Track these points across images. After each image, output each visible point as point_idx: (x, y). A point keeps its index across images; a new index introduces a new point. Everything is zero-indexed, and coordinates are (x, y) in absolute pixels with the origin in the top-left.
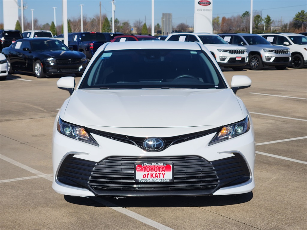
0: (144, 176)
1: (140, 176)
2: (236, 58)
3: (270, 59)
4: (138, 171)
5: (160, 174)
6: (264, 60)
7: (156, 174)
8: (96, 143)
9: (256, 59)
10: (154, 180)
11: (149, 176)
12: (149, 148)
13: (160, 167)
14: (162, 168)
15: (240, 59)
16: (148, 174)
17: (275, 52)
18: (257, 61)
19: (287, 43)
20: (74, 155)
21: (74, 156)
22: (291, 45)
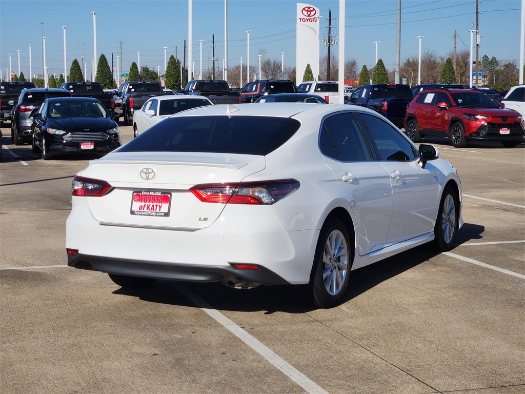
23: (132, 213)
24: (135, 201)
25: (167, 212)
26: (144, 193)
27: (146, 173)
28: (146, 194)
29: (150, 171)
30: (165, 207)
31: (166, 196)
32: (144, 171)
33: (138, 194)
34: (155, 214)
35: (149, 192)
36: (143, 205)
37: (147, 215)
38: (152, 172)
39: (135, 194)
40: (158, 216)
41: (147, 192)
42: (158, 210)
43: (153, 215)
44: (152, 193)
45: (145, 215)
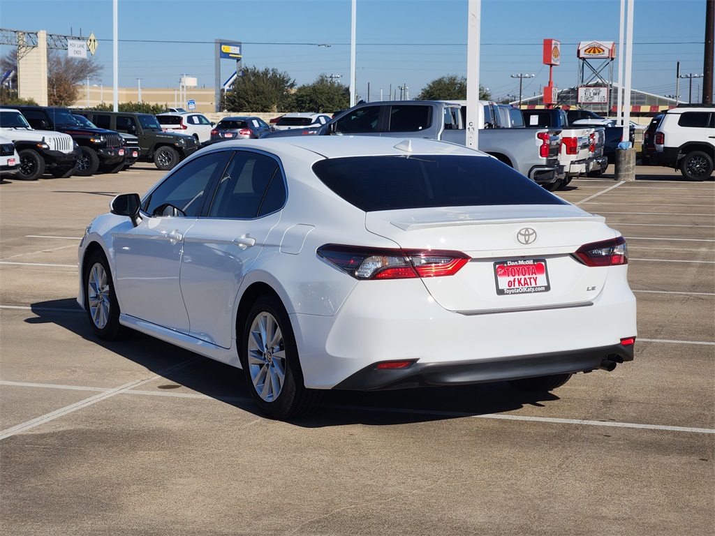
23: (500, 292)
24: (500, 275)
25: (546, 285)
26: (510, 263)
27: (525, 235)
28: (513, 264)
29: (531, 232)
30: (541, 279)
31: (539, 264)
32: (523, 232)
33: (502, 265)
34: (533, 289)
35: (517, 261)
36: (512, 280)
37: (522, 293)
38: (533, 234)
39: (497, 266)
40: (538, 291)
41: (514, 261)
42: (533, 285)
43: (530, 292)
44: (521, 263)
45: (519, 293)
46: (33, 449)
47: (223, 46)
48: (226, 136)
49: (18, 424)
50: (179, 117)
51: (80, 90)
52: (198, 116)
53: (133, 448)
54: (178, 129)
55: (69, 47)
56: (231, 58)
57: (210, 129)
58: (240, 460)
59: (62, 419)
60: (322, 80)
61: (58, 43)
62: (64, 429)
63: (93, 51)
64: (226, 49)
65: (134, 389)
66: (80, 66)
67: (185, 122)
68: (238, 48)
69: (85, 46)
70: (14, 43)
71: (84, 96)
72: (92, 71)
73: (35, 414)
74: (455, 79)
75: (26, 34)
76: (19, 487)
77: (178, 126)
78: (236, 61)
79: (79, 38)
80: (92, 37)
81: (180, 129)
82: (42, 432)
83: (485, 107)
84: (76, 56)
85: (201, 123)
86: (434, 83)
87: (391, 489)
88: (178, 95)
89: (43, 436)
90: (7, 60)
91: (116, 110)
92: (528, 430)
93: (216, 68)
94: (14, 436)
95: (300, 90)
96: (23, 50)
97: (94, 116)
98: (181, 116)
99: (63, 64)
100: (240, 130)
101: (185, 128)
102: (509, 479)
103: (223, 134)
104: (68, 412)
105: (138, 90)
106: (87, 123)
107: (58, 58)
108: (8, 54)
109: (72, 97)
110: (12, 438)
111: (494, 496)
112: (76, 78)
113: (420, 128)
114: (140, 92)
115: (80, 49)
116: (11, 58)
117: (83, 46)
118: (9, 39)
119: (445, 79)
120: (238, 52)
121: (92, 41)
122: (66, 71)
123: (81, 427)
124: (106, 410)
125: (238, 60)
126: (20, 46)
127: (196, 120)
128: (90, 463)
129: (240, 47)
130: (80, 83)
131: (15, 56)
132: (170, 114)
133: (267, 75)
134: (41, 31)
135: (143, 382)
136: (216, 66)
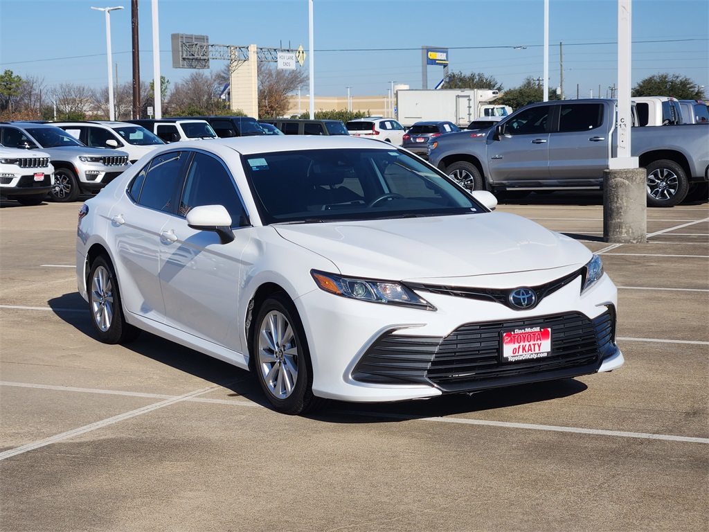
0: (515, 351)
1: (509, 351)
2: (33, 176)
3: (94, 177)
4: (506, 343)
5: (534, 345)
6: (83, 179)
7: (530, 345)
8: (430, 307)
9: (65, 178)
10: (527, 356)
11: (521, 349)
12: (517, 306)
13: (534, 333)
14: (537, 334)
15: (42, 178)
16: (519, 348)
17: (104, 163)
18: (68, 183)
19: (113, 143)
20: (394, 330)
21: (394, 333)
22: (123, 146)
46: (62, 458)
47: (429, 53)
48: (418, 141)
49: (64, 432)
50: (371, 123)
51: (291, 101)
52: (391, 122)
53: (161, 459)
54: (370, 134)
55: (279, 59)
56: (438, 64)
57: (403, 133)
58: (262, 473)
59: (109, 427)
60: (529, 83)
61: (269, 57)
62: (106, 437)
63: (301, 62)
64: (432, 55)
65: (199, 396)
66: (290, 76)
67: (377, 128)
68: (445, 54)
69: (294, 58)
70: (226, 57)
71: (295, 106)
72: (301, 81)
73: (86, 422)
74: (666, 77)
75: (238, 49)
76: (24, 499)
77: (371, 132)
78: (443, 66)
79: (288, 51)
80: (301, 49)
81: (372, 134)
82: (83, 440)
83: (663, 103)
84: (286, 67)
85: (393, 128)
86: (644, 82)
87: (402, 507)
88: (388, 102)
89: (80, 445)
90: (223, 74)
91: (312, 118)
92: (586, 445)
93: (423, 75)
94: (53, 444)
95: (506, 94)
96: (235, 64)
97: (283, 124)
98: (374, 122)
99: (274, 76)
100: (432, 134)
101: (377, 133)
102: (537, 499)
103: (415, 138)
104: (120, 420)
105: (347, 99)
106: (276, 131)
107: (270, 71)
108: (223, 68)
109: (283, 107)
110: (49, 447)
111: (511, 517)
112: (287, 89)
113: (591, 127)
114: (350, 101)
115: (288, 61)
116: (226, 72)
117: (292, 58)
118: (222, 53)
119: (655, 78)
120: (444, 58)
121: (301, 52)
122: (277, 82)
123: (122, 435)
124: (159, 418)
125: (445, 66)
126: (232, 60)
127: (388, 125)
128: (110, 474)
129: (447, 52)
130: (290, 94)
131: (228, 70)
132: (362, 120)
133: (473, 80)
134: (252, 45)
135: (213, 390)
136: (423, 72)
